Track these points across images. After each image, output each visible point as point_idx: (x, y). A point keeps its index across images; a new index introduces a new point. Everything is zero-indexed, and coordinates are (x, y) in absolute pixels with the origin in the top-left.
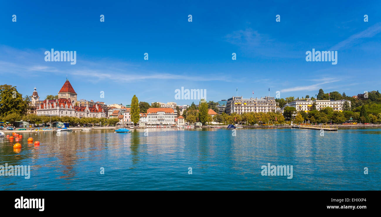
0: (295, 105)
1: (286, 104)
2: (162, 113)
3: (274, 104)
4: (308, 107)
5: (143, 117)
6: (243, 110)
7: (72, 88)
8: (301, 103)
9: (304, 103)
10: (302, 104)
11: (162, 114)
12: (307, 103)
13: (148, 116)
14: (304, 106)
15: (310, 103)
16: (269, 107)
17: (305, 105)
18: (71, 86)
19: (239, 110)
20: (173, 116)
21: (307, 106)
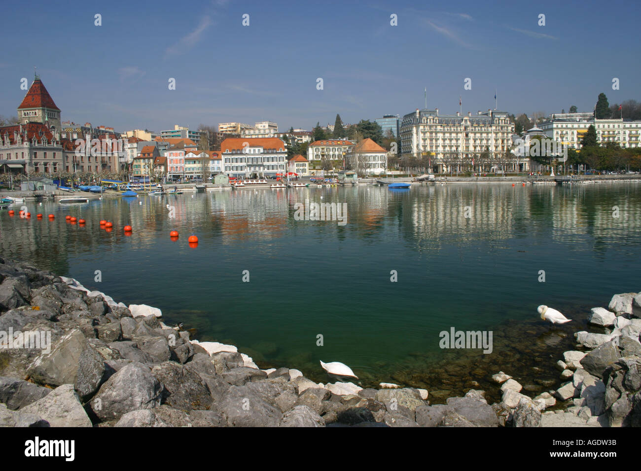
0: (552, 129)
1: (533, 127)
2: (257, 149)
3: (507, 127)
4: (579, 134)
5: (213, 160)
6: (440, 139)
7: (48, 95)
8: (564, 126)
9: (570, 126)
10: (567, 128)
11: (257, 152)
12: (576, 126)
13: (223, 157)
14: (569, 132)
15: (582, 126)
16: (496, 133)
17: (572, 130)
18: (47, 92)
19: (431, 140)
20: (282, 156)
21: (575, 132)
